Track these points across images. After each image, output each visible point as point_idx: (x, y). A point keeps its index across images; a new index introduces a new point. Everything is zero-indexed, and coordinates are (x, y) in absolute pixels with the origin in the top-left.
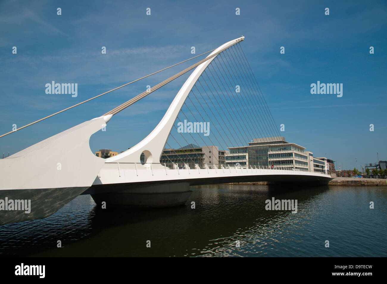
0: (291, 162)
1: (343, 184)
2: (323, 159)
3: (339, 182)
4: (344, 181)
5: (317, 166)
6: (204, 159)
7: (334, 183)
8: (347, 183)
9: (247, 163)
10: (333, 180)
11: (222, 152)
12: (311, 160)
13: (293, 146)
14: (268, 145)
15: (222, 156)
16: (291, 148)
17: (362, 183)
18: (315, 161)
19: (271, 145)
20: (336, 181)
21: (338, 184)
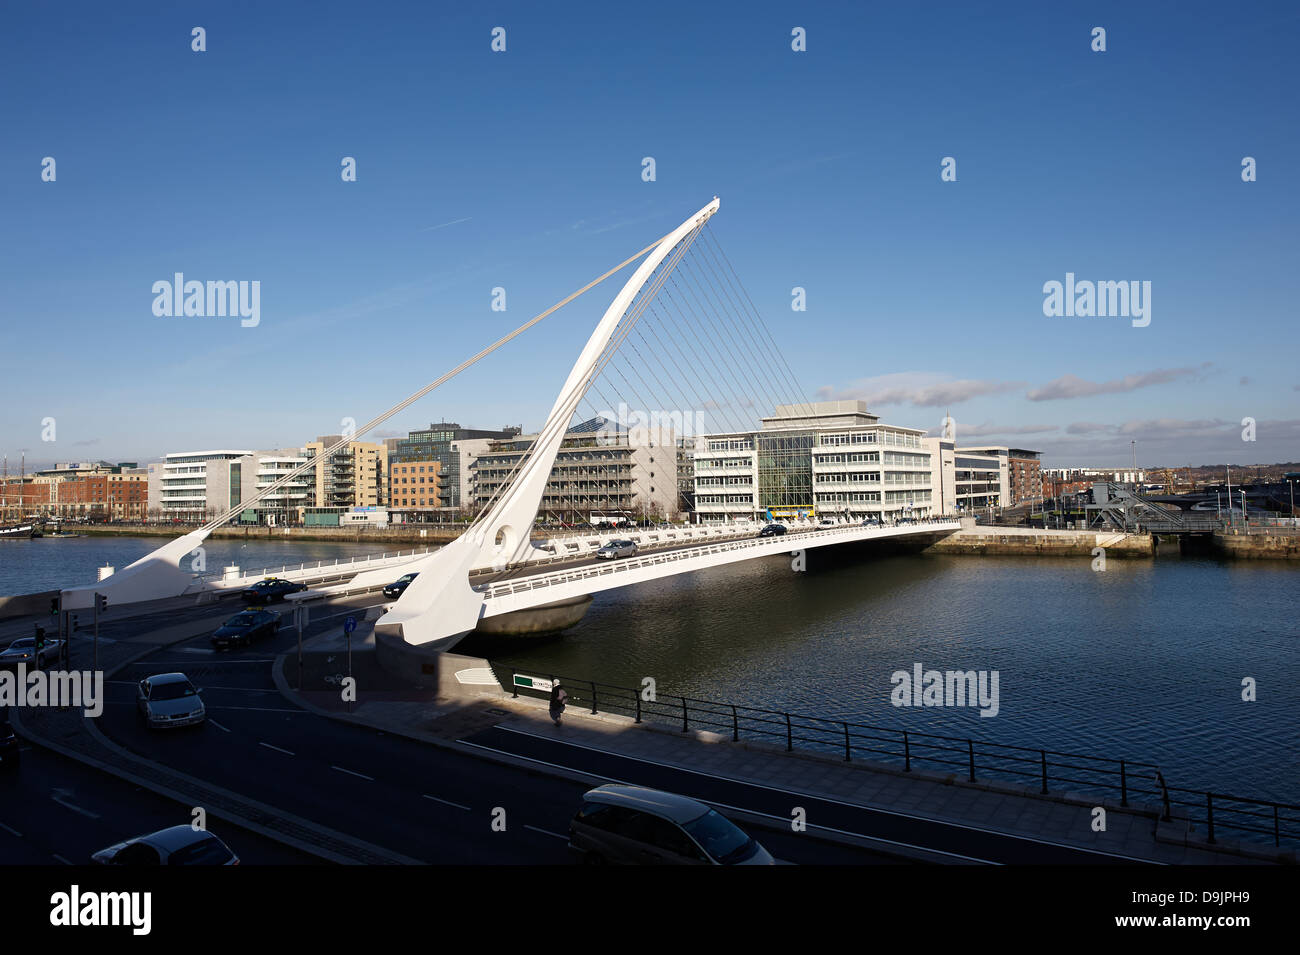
0: (874, 476)
2: (994, 453)
7: (968, 540)
12: (948, 462)
13: (883, 431)
16: (875, 436)
18: (960, 462)
20: (975, 536)
21: (979, 543)
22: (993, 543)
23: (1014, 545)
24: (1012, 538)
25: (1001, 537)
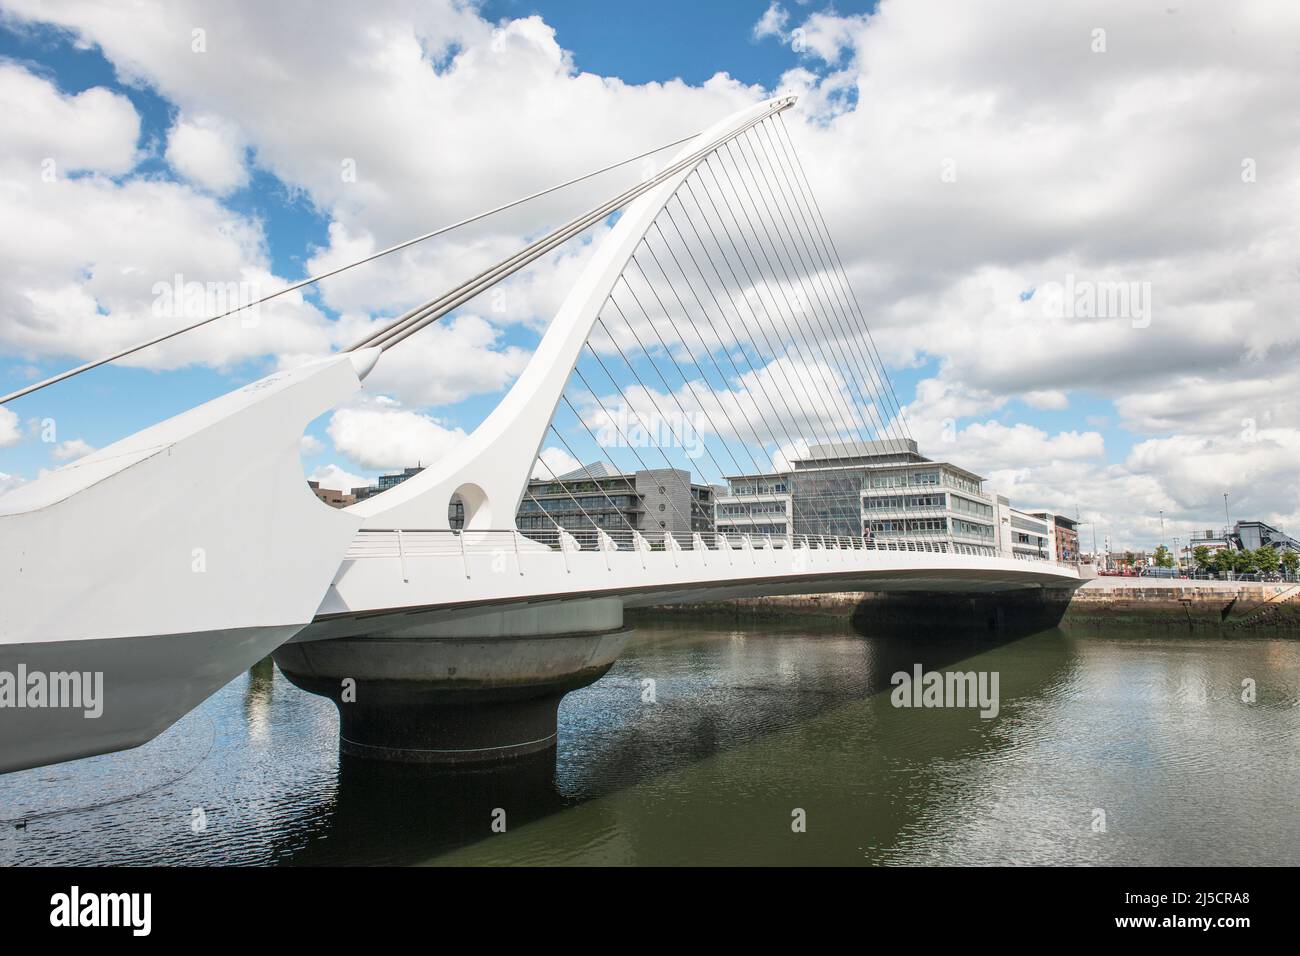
0: (939, 524)
1: (1119, 598)
2: (1042, 516)
3: (1105, 592)
4: (1122, 589)
5: (1024, 538)
6: (643, 513)
7: (1089, 595)
8: (1135, 596)
9: (790, 529)
10: (1084, 587)
11: (701, 491)
12: (1005, 520)
13: (946, 471)
14: (862, 466)
15: (703, 502)
16: (938, 477)
17: (1185, 597)
18: (1015, 522)
19: (872, 466)
20: (1097, 590)
21: (1104, 599)
22: (1124, 598)
23: (1153, 599)
24: (1150, 592)
25: (1134, 590)
